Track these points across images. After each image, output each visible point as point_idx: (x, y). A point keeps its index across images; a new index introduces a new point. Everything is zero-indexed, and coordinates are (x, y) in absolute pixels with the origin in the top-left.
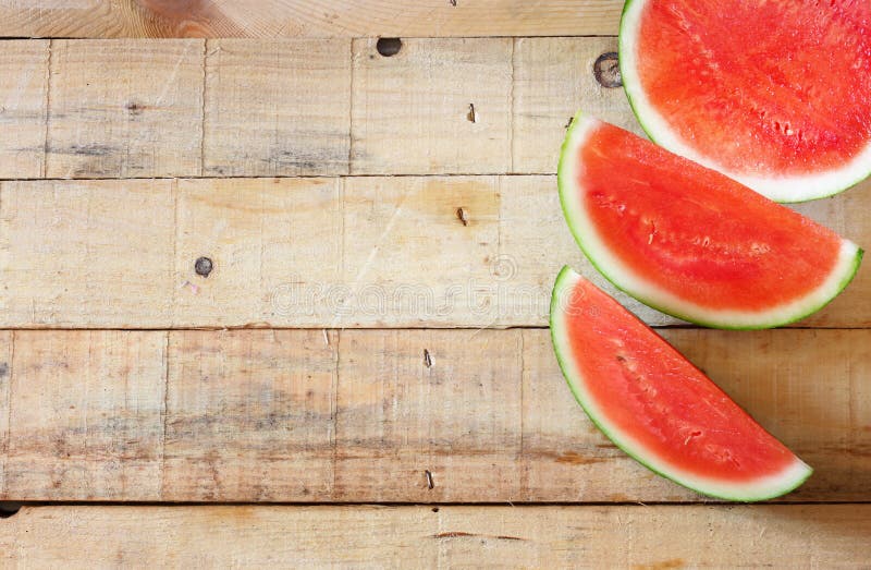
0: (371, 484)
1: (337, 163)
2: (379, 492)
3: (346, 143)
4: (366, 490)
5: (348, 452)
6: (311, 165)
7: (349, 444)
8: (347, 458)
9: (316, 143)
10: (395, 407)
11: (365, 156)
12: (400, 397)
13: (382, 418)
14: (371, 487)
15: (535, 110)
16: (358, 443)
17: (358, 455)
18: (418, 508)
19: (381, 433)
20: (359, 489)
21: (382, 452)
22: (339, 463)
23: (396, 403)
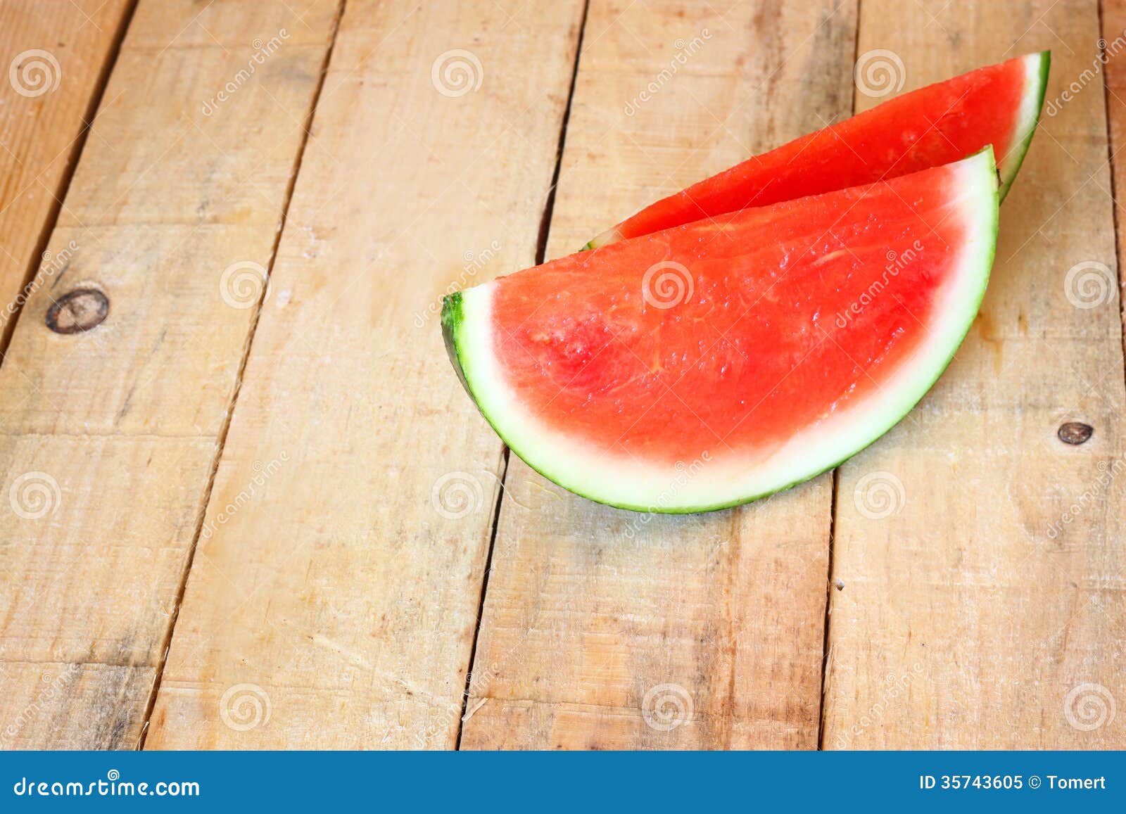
0: (786, 664)
1: (128, 685)
2: (804, 651)
3: (91, 670)
4: (799, 671)
5: (721, 694)
6: (120, 726)
7: (704, 691)
8: (731, 698)
9: (76, 717)
10: (637, 619)
11: (127, 640)
12: (620, 610)
13: (657, 640)
14: (792, 665)
15: (116, 403)
16: (703, 678)
17: (727, 681)
18: (835, 611)
19: (688, 642)
20: (797, 683)
21: (725, 642)
22: (742, 710)
23: (630, 617)
